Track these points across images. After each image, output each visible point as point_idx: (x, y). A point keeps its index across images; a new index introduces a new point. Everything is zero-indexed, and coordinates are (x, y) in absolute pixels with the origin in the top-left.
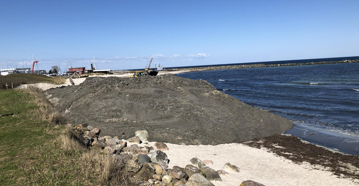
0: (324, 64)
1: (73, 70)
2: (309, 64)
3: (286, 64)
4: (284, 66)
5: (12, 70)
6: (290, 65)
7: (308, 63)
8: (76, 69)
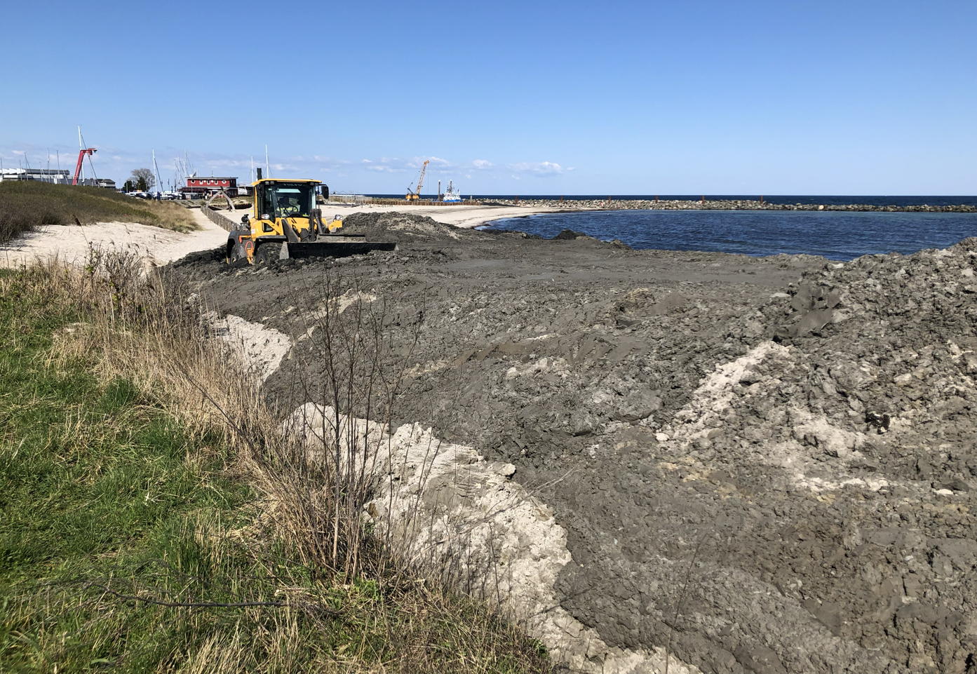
0: (962, 212)
1: (201, 183)
2: (915, 210)
3: (844, 207)
4: (837, 210)
5: (16, 174)
6: (854, 210)
7: (913, 207)
8: (209, 181)
